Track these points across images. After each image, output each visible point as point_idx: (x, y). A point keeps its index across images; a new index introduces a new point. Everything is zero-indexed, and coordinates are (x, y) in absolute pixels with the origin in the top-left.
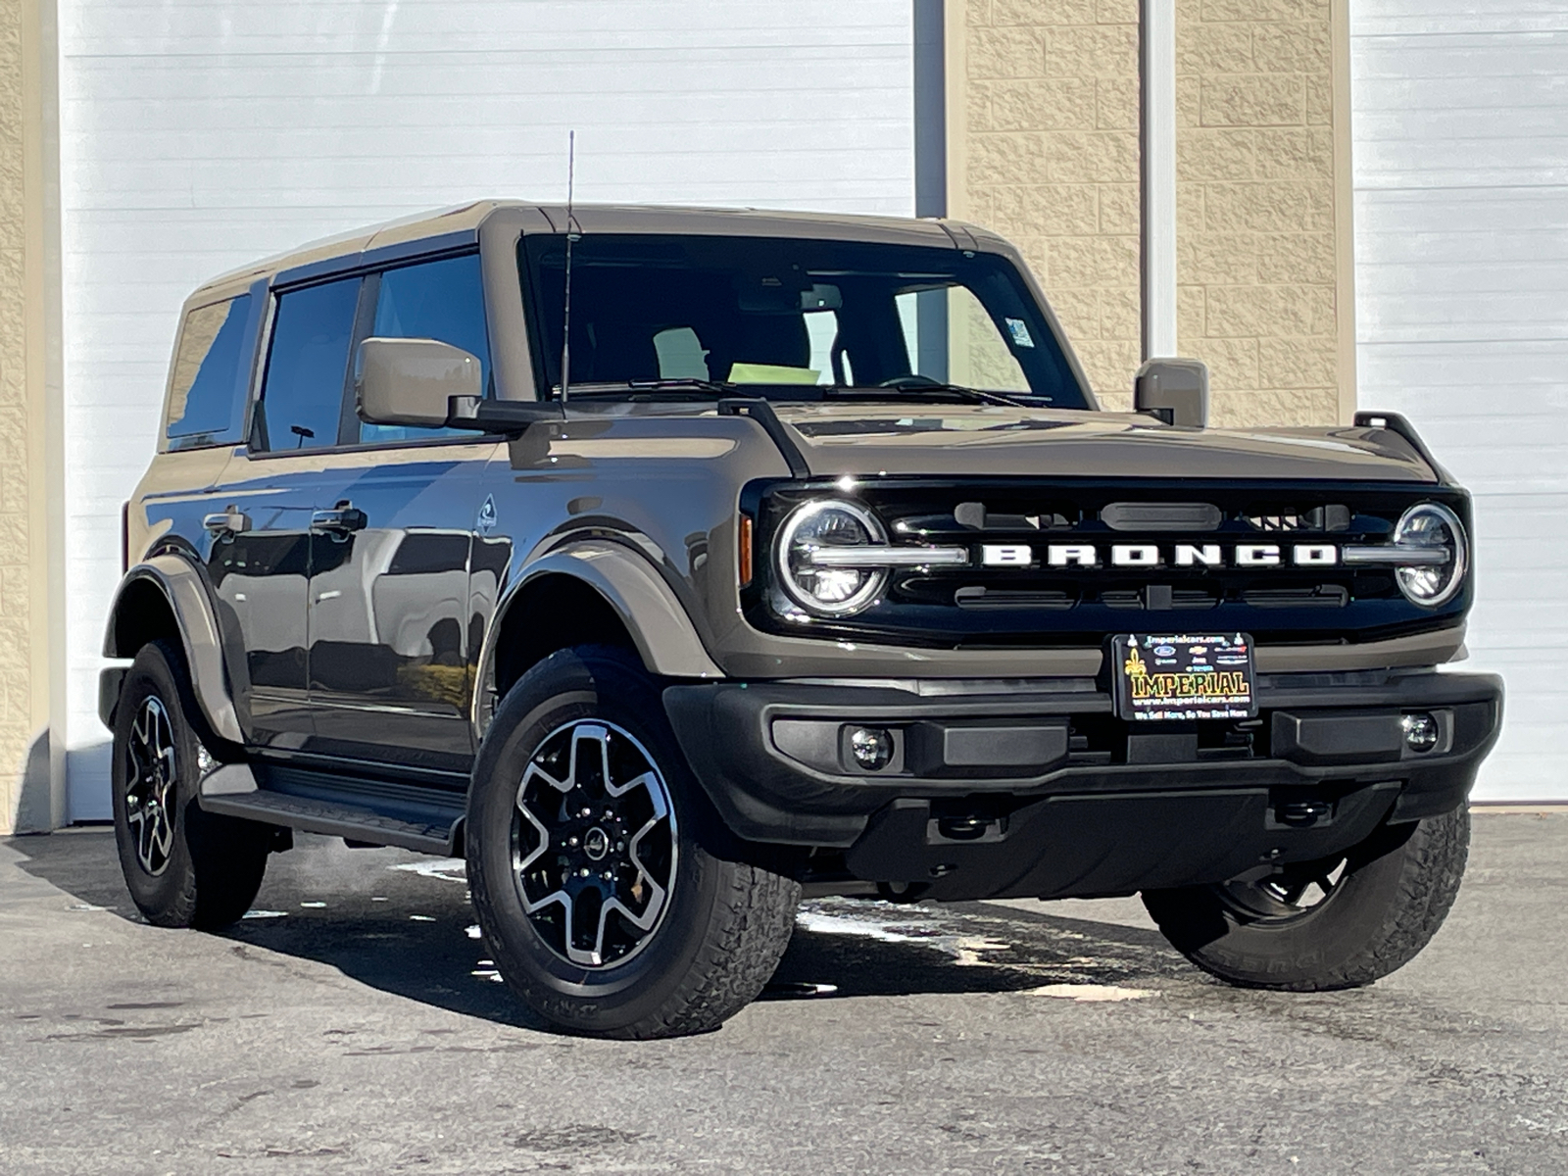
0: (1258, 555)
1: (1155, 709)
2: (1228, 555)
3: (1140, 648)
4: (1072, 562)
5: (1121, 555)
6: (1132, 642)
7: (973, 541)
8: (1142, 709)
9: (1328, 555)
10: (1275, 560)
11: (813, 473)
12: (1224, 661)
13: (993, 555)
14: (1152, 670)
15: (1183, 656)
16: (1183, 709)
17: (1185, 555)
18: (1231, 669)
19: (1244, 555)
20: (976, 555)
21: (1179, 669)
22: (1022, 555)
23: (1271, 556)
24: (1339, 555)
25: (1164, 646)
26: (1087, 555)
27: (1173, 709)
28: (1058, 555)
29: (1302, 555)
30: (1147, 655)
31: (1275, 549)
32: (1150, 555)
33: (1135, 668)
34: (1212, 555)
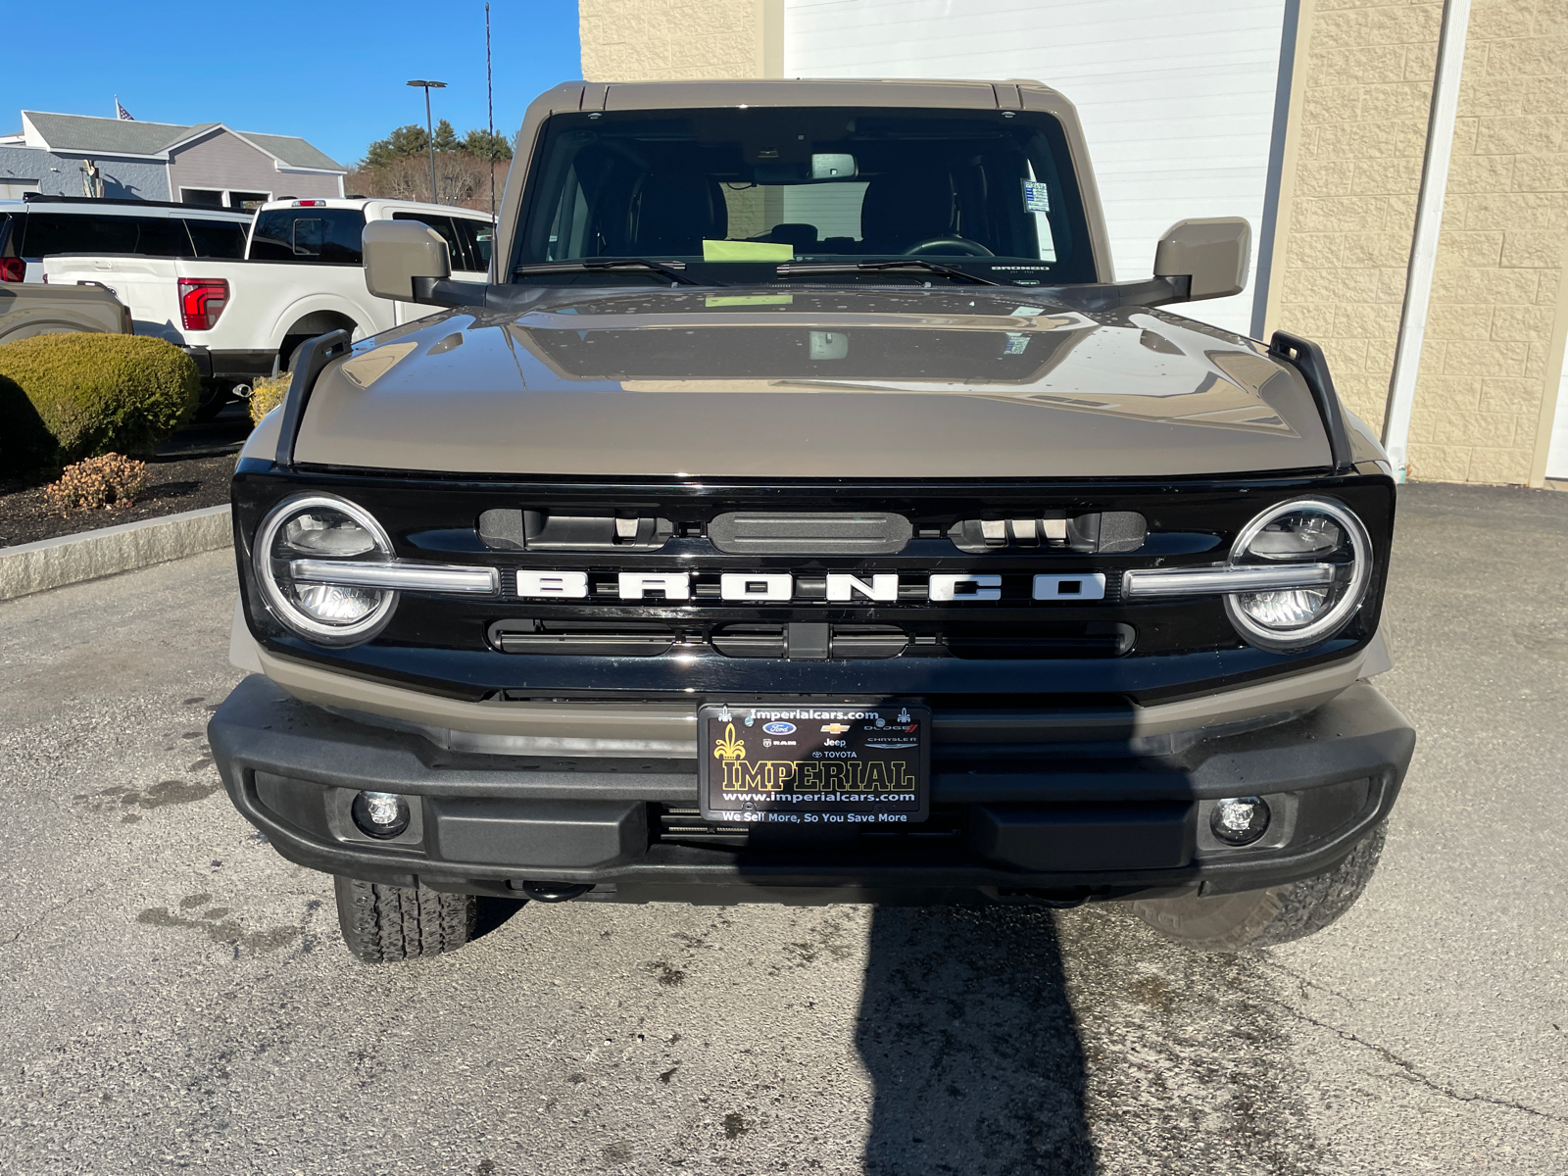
0: (965, 587)
2: (914, 588)
3: (740, 723)
5: (734, 586)
6: (727, 716)
7: (505, 563)
8: (735, 806)
9: (1092, 587)
10: (996, 595)
11: (297, 459)
14: (756, 753)
15: (809, 736)
16: (801, 809)
18: (888, 756)
19: (941, 587)
20: (506, 583)
22: (573, 585)
23: (988, 589)
24: (1113, 584)
25: (777, 721)
26: (676, 586)
29: (1046, 587)
30: (749, 733)
32: (779, 587)
33: (729, 750)
34: (885, 587)
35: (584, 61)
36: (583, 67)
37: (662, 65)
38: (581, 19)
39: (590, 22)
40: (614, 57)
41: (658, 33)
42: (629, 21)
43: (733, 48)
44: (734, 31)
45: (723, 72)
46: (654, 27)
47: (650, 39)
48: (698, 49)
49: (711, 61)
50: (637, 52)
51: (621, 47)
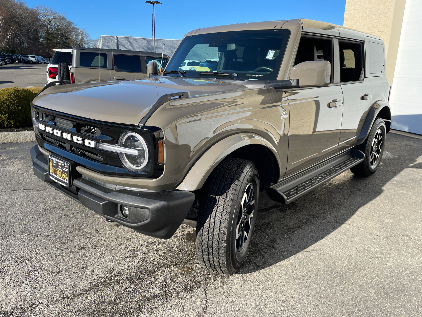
0: (77, 140)
2: (72, 138)
4: (49, 132)
5: (55, 132)
6: (50, 157)
13: (40, 126)
14: (53, 166)
17: (64, 135)
18: (65, 172)
21: (56, 167)
22: (43, 128)
24: (96, 145)
29: (86, 143)
30: (52, 162)
31: (81, 139)
33: (51, 164)
34: (69, 137)
35: (345, 16)
36: (344, 17)
37: (365, 15)
38: (346, 4)
39: (348, 4)
40: (353, 14)
41: (365, 5)
42: (358, 3)
43: (386, 8)
44: (386, 3)
45: (382, 16)
46: (364, 4)
47: (363, 7)
48: (375, 9)
49: (379, 13)
50: (359, 12)
51: (355, 11)
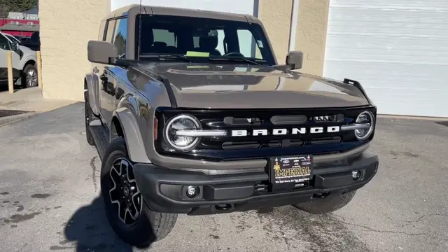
0: (317, 130)
1: (282, 179)
2: (308, 130)
3: (279, 161)
4: (260, 135)
5: (275, 132)
6: (276, 160)
7: (229, 129)
8: (278, 180)
9: (337, 129)
10: (322, 131)
11: (179, 106)
12: (304, 164)
13: (235, 133)
14: (282, 167)
15: (292, 163)
16: (290, 179)
17: (295, 131)
18: (305, 166)
19: (313, 130)
20: (229, 133)
21: (290, 167)
22: (244, 133)
23: (321, 130)
24: (340, 128)
25: (286, 160)
26: (265, 132)
27: (287, 179)
28: (256, 133)
29: (330, 129)
30: (281, 164)
31: (322, 128)
32: (284, 132)
33: (277, 167)
34: (303, 131)
